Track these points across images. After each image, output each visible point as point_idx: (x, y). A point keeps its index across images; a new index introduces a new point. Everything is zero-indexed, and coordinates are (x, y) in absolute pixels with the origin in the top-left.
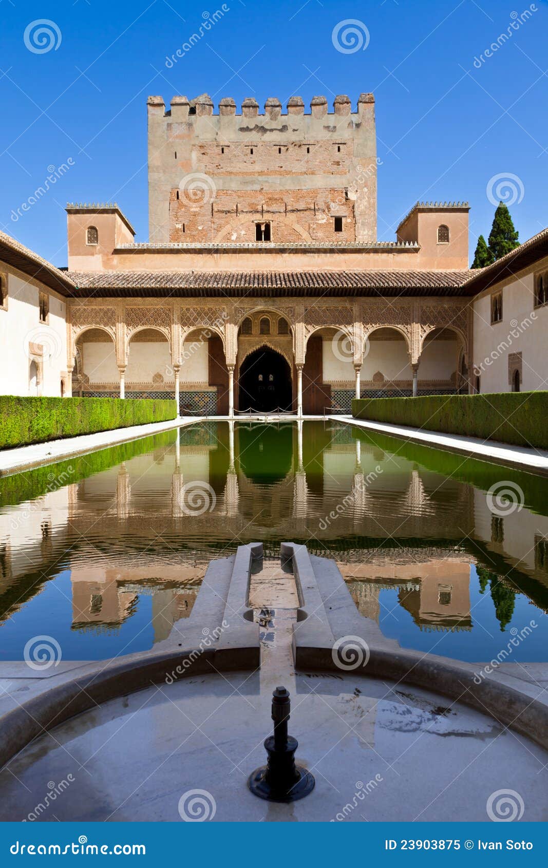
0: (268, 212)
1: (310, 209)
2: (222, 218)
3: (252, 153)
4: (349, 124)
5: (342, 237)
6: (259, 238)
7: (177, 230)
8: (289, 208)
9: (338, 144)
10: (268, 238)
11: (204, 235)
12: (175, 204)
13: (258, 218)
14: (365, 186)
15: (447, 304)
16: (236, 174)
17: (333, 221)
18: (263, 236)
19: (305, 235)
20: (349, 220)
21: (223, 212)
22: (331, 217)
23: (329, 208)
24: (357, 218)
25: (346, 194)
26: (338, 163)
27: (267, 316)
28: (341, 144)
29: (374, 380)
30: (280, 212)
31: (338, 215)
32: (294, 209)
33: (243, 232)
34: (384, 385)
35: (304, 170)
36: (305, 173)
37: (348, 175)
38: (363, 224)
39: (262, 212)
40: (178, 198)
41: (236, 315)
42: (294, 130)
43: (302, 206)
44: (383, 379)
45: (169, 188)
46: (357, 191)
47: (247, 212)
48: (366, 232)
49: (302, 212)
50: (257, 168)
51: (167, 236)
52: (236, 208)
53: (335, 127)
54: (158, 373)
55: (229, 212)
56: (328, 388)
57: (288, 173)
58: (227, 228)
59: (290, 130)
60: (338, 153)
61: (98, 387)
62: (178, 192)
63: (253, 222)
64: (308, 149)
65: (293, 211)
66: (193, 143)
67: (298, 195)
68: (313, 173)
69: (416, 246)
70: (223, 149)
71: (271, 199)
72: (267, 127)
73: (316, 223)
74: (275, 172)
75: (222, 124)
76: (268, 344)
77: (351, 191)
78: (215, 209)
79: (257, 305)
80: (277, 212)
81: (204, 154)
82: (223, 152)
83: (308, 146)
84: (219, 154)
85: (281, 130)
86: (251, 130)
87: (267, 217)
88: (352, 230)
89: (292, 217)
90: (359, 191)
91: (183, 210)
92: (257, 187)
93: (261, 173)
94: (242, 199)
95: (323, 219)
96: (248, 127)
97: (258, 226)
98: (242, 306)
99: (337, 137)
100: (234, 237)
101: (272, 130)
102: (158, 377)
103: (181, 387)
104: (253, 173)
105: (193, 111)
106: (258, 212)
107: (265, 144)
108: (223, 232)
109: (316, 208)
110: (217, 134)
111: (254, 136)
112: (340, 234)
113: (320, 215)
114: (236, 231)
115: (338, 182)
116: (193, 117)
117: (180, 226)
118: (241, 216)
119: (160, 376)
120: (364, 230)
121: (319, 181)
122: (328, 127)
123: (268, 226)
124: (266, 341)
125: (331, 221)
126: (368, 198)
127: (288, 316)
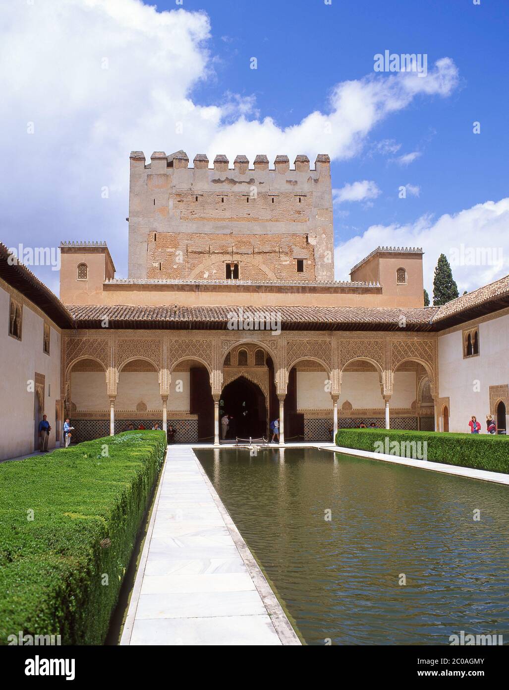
0: (237, 253)
1: (275, 252)
2: (196, 258)
3: (223, 201)
4: (308, 179)
5: (304, 277)
6: (228, 276)
7: (154, 269)
8: (256, 250)
9: (300, 196)
10: (236, 276)
11: (178, 273)
12: (153, 245)
13: (228, 259)
14: (324, 233)
16: (209, 220)
17: (295, 262)
18: (232, 275)
19: (271, 275)
20: (309, 262)
21: (195, 253)
22: (294, 259)
23: (291, 251)
24: (316, 260)
25: (307, 238)
26: (299, 212)
27: (244, 348)
28: (302, 196)
29: (343, 408)
30: (248, 254)
31: (299, 257)
32: (260, 251)
33: (215, 271)
34: (353, 413)
35: (269, 218)
36: (270, 220)
37: (308, 223)
38: (322, 265)
39: (232, 253)
40: (155, 240)
41: (222, 347)
42: (260, 183)
43: (267, 248)
44: (351, 409)
45: (147, 231)
46: (316, 237)
47: (218, 253)
48: (325, 273)
49: (268, 254)
50: (227, 214)
51: (144, 273)
52: (208, 250)
53: (296, 182)
54: (142, 402)
55: (201, 253)
56: (301, 416)
57: (256, 219)
58: (200, 267)
59: (257, 182)
60: (299, 204)
61: (85, 415)
62: (155, 234)
63: (223, 262)
64: (273, 199)
65: (260, 253)
66: (170, 191)
67: (264, 238)
68: (277, 221)
69: (379, 286)
70: (197, 198)
71: (241, 243)
72: (236, 180)
73: (280, 264)
74: (243, 219)
75: (196, 176)
76: (246, 375)
77: (312, 237)
78: (190, 250)
79: (242, 338)
80: (245, 254)
81: (179, 201)
82: (197, 200)
83: (272, 197)
84: (194, 202)
85: (249, 183)
86: (222, 182)
87: (236, 258)
88: (312, 271)
89: (259, 258)
90: (318, 236)
91: (160, 250)
92: (228, 231)
93: (231, 219)
94: (213, 241)
95: (286, 261)
96: (219, 179)
97: (228, 266)
98: (228, 339)
99: (298, 189)
100: (206, 276)
101: (240, 183)
102: (142, 406)
103: (168, 415)
104: (224, 219)
105: (170, 165)
106: (228, 253)
107: (235, 194)
108: (197, 271)
109: (281, 250)
110: (192, 185)
111: (226, 187)
112: (302, 274)
113: (283, 257)
114: (208, 270)
115: (300, 228)
116: (170, 169)
117: (156, 265)
118: (213, 256)
119: (144, 404)
120: (323, 271)
121: (282, 228)
122: (290, 181)
123: (236, 266)
124: (243, 372)
125: (294, 263)
126: (327, 243)
127: (272, 349)
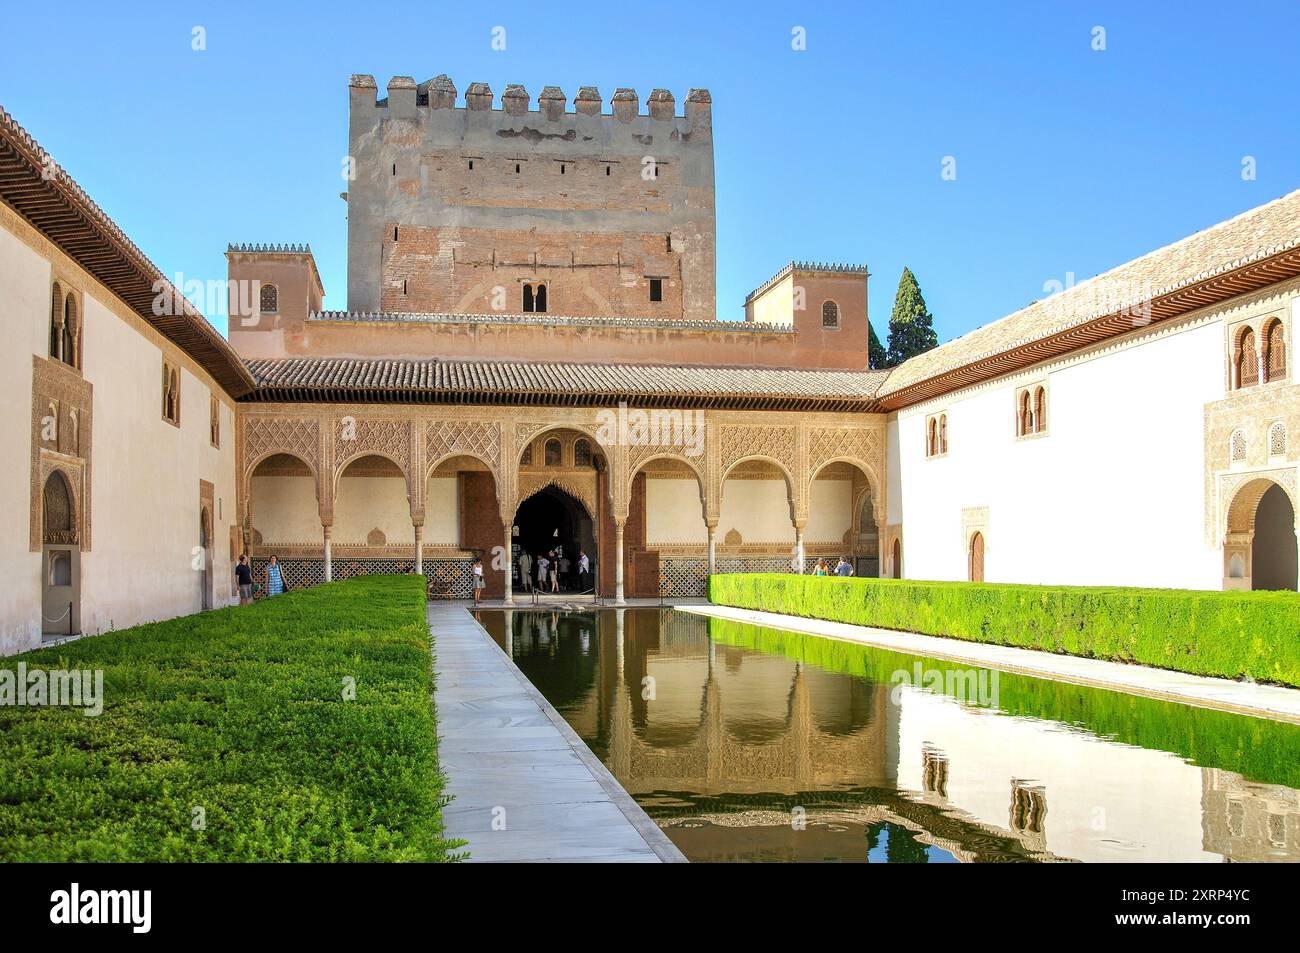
0: (544, 265)
1: (612, 264)
2: (468, 273)
3: (518, 170)
4: (672, 134)
5: (661, 310)
6: (528, 308)
8: (578, 261)
10: (542, 308)
11: (438, 300)
13: (528, 276)
14: (698, 231)
15: (849, 423)
16: (492, 203)
17: (647, 284)
18: (534, 304)
19: (603, 304)
20: (672, 284)
21: (468, 263)
22: (644, 277)
23: (640, 263)
24: (685, 280)
25: (668, 240)
26: (655, 194)
27: (556, 434)
28: (660, 163)
30: (563, 268)
31: (653, 274)
32: (585, 262)
35: (600, 201)
36: (604, 206)
37: (671, 213)
38: (695, 291)
39: (534, 266)
42: (587, 139)
43: (597, 257)
44: (740, 542)
45: (380, 222)
46: (685, 238)
47: (509, 265)
48: (699, 304)
49: (598, 269)
50: (527, 194)
51: (377, 300)
52: (491, 259)
53: (650, 138)
55: (480, 263)
57: (578, 205)
58: (477, 290)
59: (579, 138)
63: (519, 282)
64: (608, 169)
65: (584, 266)
66: (422, 150)
67: (592, 240)
68: (616, 208)
70: (471, 163)
71: (549, 246)
72: (542, 131)
73: (620, 287)
74: (555, 203)
75: (470, 123)
76: (559, 483)
77: (677, 238)
78: (458, 258)
80: (558, 267)
81: (439, 169)
82: (471, 168)
83: (607, 164)
84: (465, 171)
85: (565, 137)
86: (517, 134)
87: (541, 275)
88: (677, 299)
89: (583, 274)
92: (526, 225)
93: (532, 203)
94: (501, 244)
95: (631, 281)
96: (512, 130)
97: (528, 288)
99: (652, 151)
101: (550, 137)
104: (519, 203)
105: (423, 100)
106: (528, 266)
107: (539, 157)
108: (471, 296)
109: (621, 262)
110: (463, 139)
111: (523, 146)
112: (657, 305)
113: (626, 274)
115: (655, 223)
116: (422, 108)
118: (500, 271)
120: (697, 300)
121: (623, 221)
122: (639, 136)
123: (542, 289)
125: (644, 285)
126: (703, 250)
